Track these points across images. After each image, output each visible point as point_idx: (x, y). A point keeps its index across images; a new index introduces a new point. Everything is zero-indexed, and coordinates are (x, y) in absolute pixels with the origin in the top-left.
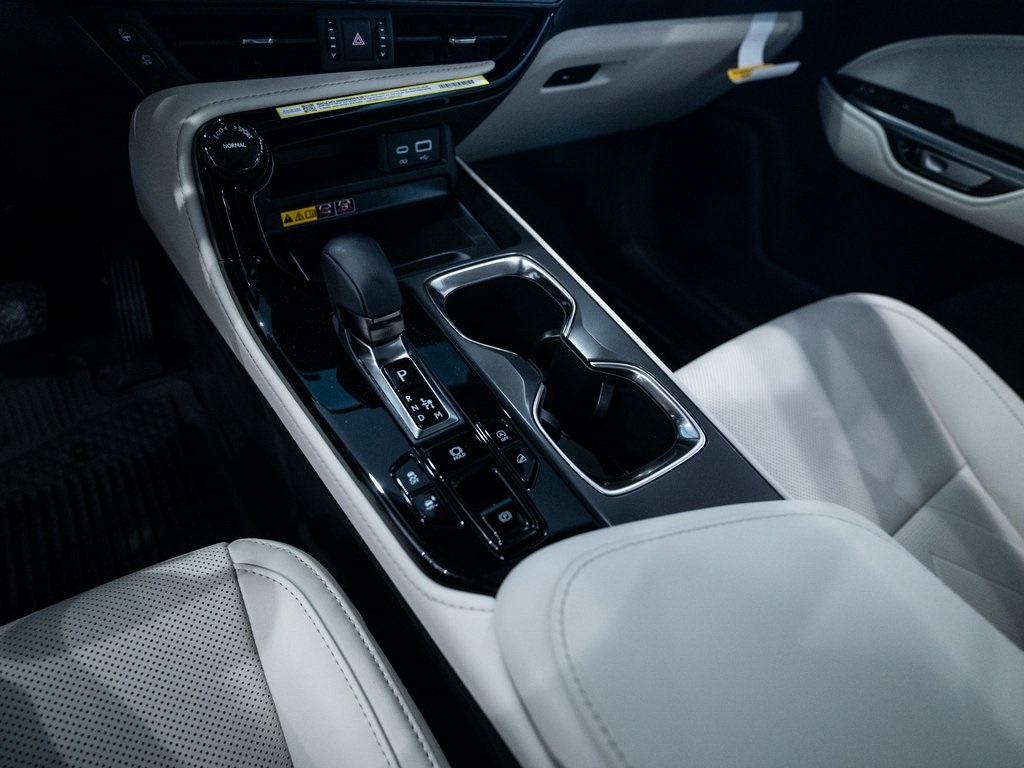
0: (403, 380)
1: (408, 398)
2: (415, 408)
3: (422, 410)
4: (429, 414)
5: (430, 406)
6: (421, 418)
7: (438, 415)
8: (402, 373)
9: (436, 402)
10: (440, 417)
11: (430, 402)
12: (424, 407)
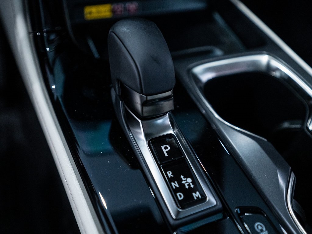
0: (166, 155)
1: (170, 174)
2: (175, 185)
3: (182, 188)
4: (188, 193)
5: (189, 185)
6: (181, 196)
7: (196, 195)
8: (166, 148)
9: (194, 181)
10: (198, 198)
11: (189, 180)
12: (184, 185)
